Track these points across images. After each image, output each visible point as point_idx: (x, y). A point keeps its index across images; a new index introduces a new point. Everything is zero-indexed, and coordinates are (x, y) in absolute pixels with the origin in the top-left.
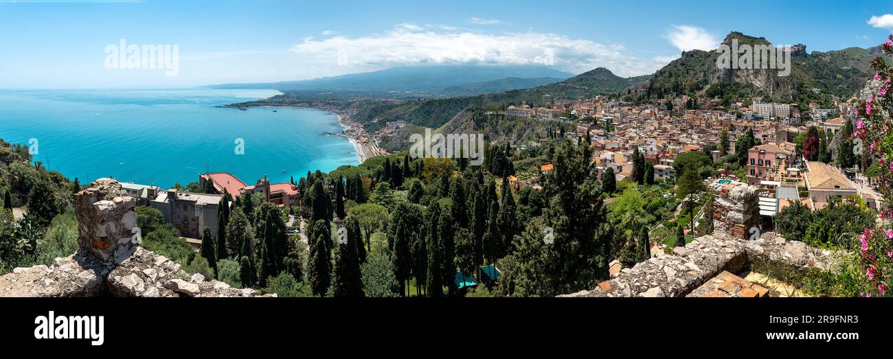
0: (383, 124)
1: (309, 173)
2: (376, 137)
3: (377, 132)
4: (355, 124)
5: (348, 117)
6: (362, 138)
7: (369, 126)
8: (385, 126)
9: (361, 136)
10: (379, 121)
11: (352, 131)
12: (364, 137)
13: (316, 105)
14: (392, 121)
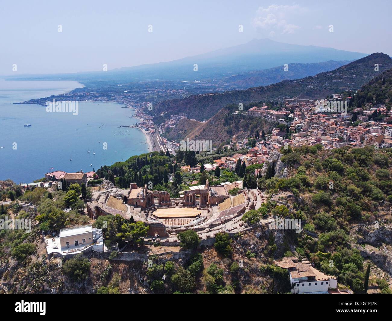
0: (168, 117)
1: (101, 167)
2: (161, 128)
3: (163, 124)
4: (147, 117)
5: (142, 110)
6: (151, 129)
7: (157, 118)
8: (170, 118)
9: (150, 127)
10: (165, 115)
11: (144, 124)
12: (152, 128)
13: (115, 99)
14: (176, 114)
